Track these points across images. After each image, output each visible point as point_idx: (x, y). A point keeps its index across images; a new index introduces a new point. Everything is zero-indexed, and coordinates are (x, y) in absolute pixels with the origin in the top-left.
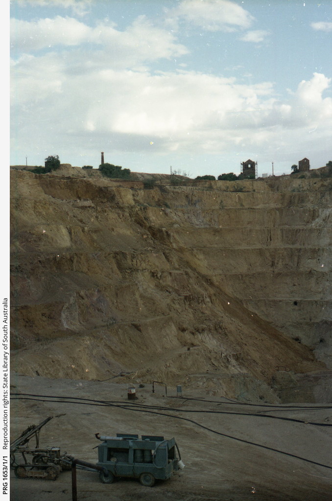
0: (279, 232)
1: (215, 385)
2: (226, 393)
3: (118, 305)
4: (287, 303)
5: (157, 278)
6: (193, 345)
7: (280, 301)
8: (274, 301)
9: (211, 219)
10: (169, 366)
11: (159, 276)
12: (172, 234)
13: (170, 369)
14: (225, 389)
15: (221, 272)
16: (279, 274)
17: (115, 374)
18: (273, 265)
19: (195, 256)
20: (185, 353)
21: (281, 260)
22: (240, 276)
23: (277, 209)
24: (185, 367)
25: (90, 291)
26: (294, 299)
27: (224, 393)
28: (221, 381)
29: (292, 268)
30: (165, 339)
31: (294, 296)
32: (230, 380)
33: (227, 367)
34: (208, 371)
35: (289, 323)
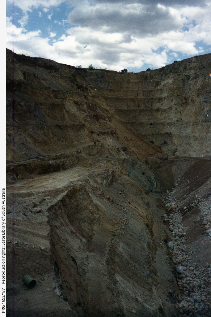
0: (142, 92)
1: (113, 165)
2: (121, 171)
3: (49, 114)
4: (147, 124)
5: (78, 105)
6: (98, 141)
7: (143, 123)
8: (140, 123)
9: (108, 85)
10: (80, 152)
11: (79, 103)
12: (88, 88)
13: (81, 155)
14: (120, 169)
15: (113, 108)
16: (143, 110)
17: (31, 157)
18: (139, 106)
19: (100, 100)
20: (93, 145)
21: (143, 104)
22: (123, 111)
23: (141, 82)
24: (92, 154)
25: (29, 103)
26: (150, 122)
27: (120, 171)
28: (117, 163)
29: (149, 107)
30: (80, 136)
31: (150, 121)
32: (123, 162)
33: (118, 155)
34: (107, 156)
35: (148, 134)
